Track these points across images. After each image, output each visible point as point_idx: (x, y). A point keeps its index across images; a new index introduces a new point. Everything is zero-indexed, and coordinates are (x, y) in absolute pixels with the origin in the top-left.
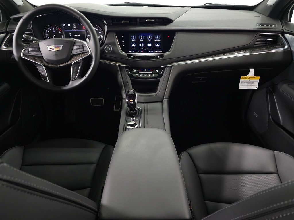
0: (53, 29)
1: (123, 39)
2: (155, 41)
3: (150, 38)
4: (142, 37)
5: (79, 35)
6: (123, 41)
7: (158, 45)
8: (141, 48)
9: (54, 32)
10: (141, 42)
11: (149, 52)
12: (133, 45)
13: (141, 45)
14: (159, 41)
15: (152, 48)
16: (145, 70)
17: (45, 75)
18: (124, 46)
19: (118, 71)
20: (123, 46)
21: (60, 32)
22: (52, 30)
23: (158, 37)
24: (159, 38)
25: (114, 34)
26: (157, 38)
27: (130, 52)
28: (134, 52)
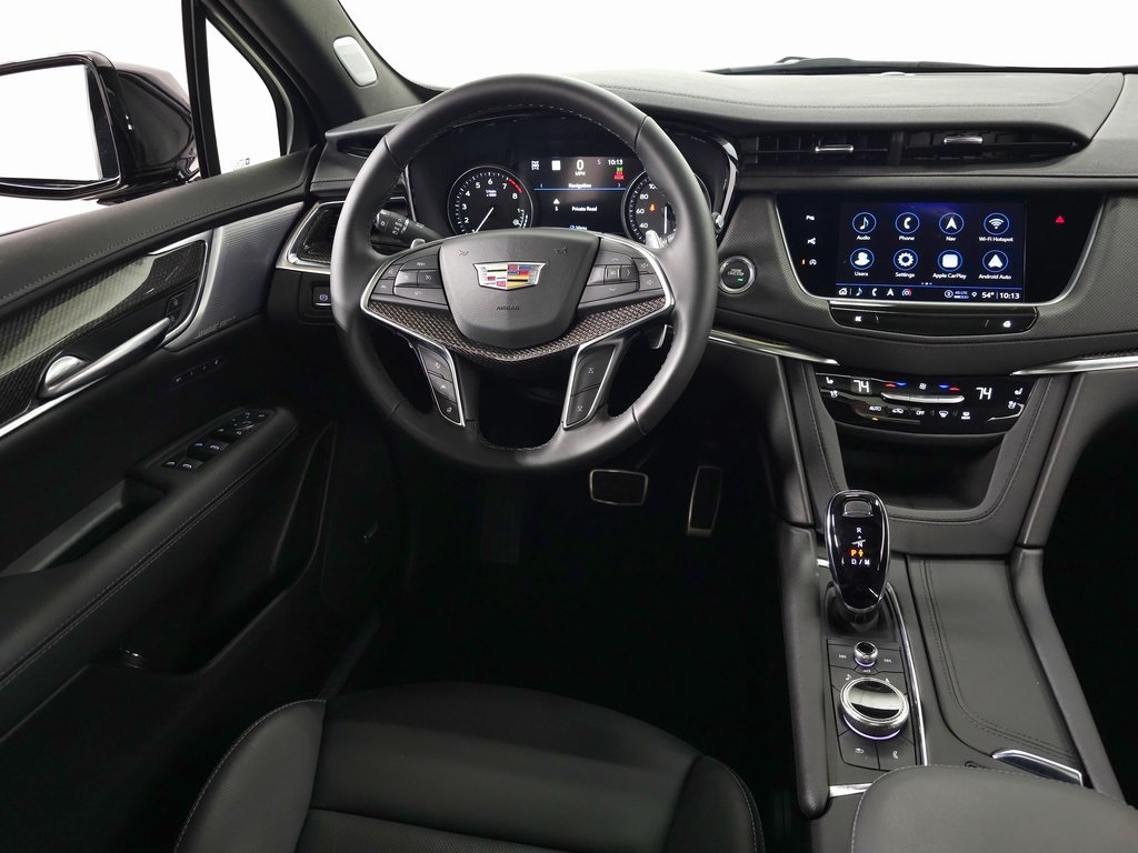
0: (490, 182)
1: (811, 229)
2: (982, 239)
3: (952, 223)
4: (908, 219)
5: (595, 209)
6: (812, 241)
7: (996, 262)
8: (905, 275)
9: (492, 193)
10: (906, 246)
11: (949, 294)
12: (863, 259)
13: (906, 260)
14: (1005, 240)
15: (964, 277)
16: (923, 386)
17: (451, 395)
18: (813, 262)
19: (778, 383)
20: (807, 262)
21: (515, 196)
22: (485, 186)
23: (996, 223)
24: (1002, 227)
25: (770, 206)
26: (991, 227)
27: (843, 291)
28: (867, 295)
